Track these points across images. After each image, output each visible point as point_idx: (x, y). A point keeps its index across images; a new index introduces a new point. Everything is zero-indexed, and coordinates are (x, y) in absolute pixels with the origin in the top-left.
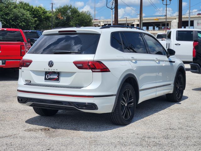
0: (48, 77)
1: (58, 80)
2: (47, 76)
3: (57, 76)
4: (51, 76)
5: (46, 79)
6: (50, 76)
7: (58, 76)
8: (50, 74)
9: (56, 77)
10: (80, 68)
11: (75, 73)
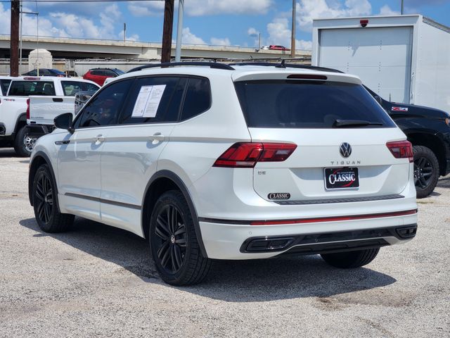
0: (333, 180)
1: (355, 184)
2: (330, 178)
3: (354, 177)
4: (340, 178)
5: (329, 186)
6: (337, 178)
7: (356, 177)
8: (336, 174)
9: (350, 178)
10: (397, 155)
11: (389, 166)
